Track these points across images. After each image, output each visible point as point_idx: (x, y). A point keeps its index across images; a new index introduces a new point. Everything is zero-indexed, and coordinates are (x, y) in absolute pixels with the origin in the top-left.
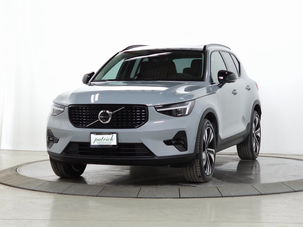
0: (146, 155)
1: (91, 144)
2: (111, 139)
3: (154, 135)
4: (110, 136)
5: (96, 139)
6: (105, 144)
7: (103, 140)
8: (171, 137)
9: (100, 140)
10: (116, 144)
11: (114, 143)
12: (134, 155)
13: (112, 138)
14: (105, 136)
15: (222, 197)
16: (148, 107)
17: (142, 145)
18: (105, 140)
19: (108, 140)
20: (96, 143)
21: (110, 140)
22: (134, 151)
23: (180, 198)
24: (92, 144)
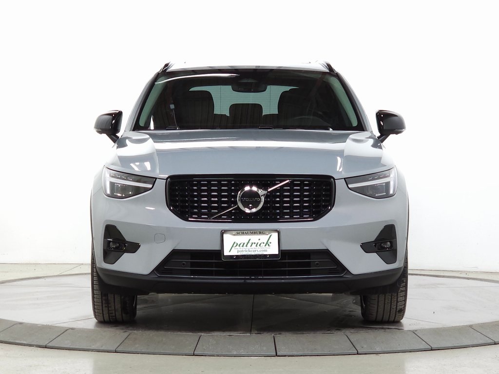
0: (331, 272)
1: (225, 254)
2: (267, 243)
3: (345, 234)
4: (264, 238)
5: (234, 243)
6: (253, 253)
7: (249, 245)
8: (372, 237)
9: (243, 246)
10: (276, 252)
11: (273, 250)
12: (308, 273)
13: (269, 241)
14: (255, 238)
15: (358, 354)
16: (334, 179)
17: (326, 254)
18: (254, 246)
19: (260, 245)
20: (234, 252)
21: (265, 244)
22: (308, 264)
23: (277, 355)
24: (227, 253)
